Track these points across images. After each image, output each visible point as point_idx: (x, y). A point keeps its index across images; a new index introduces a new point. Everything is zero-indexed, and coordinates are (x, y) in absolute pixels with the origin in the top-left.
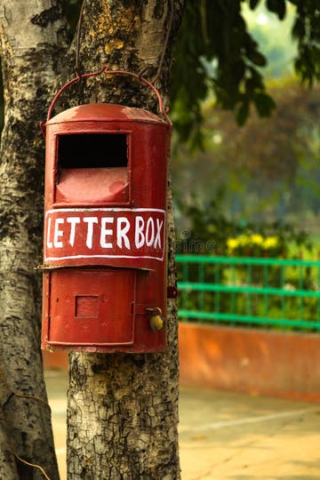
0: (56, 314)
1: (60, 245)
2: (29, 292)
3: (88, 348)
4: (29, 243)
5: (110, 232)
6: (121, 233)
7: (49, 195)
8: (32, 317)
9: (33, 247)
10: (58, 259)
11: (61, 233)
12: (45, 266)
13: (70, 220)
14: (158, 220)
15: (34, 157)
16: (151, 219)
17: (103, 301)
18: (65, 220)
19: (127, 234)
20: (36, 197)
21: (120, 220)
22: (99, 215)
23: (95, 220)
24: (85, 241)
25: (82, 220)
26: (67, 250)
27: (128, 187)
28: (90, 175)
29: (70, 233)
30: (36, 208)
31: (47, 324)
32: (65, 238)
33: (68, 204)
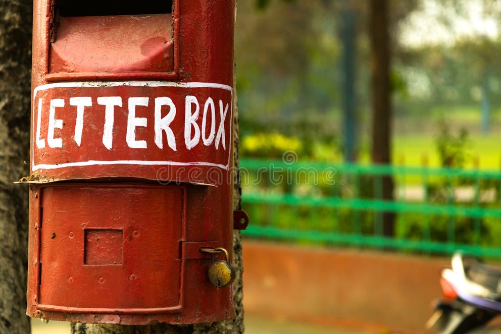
0: (52, 259)
1: (57, 143)
2: (9, 216)
3: (107, 316)
4: (9, 141)
5: (143, 122)
6: (162, 124)
7: (39, 60)
8: (14, 253)
9: (15, 147)
10: (54, 167)
11: (59, 124)
12: (33, 178)
13: (73, 101)
14: (221, 103)
15: (17, 12)
16: (210, 101)
17: (131, 238)
18: (67, 102)
19: (172, 126)
20: (19, 73)
21: (160, 102)
22: (124, 94)
23: (118, 101)
24: (100, 138)
25: (94, 101)
26: (69, 152)
27: (172, 45)
28: (108, 27)
29: (74, 123)
30: (20, 89)
31: (36, 276)
32: (67, 132)
33: (71, 75)
